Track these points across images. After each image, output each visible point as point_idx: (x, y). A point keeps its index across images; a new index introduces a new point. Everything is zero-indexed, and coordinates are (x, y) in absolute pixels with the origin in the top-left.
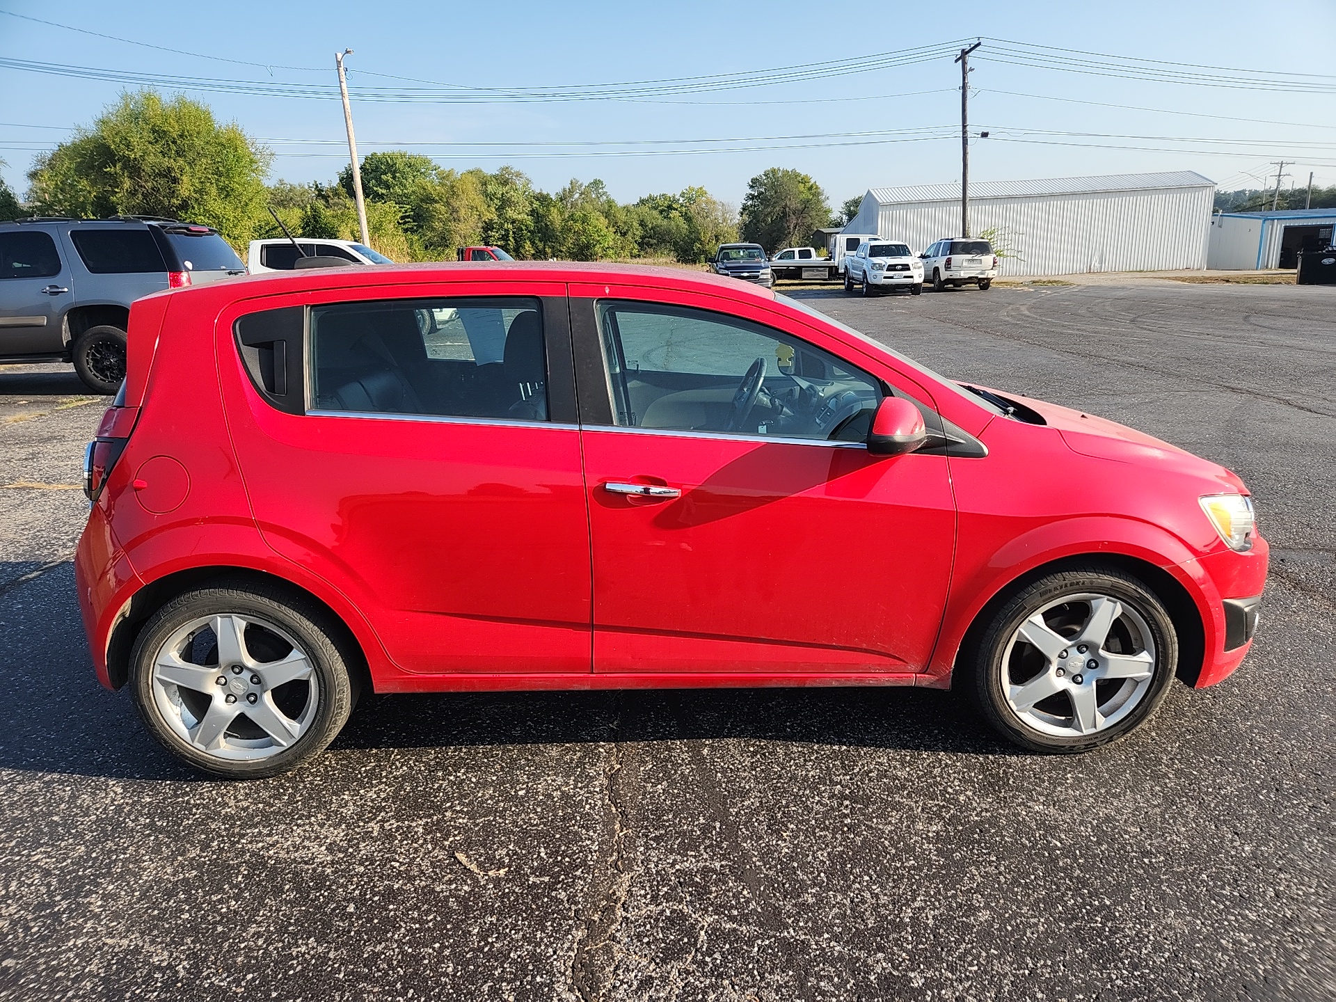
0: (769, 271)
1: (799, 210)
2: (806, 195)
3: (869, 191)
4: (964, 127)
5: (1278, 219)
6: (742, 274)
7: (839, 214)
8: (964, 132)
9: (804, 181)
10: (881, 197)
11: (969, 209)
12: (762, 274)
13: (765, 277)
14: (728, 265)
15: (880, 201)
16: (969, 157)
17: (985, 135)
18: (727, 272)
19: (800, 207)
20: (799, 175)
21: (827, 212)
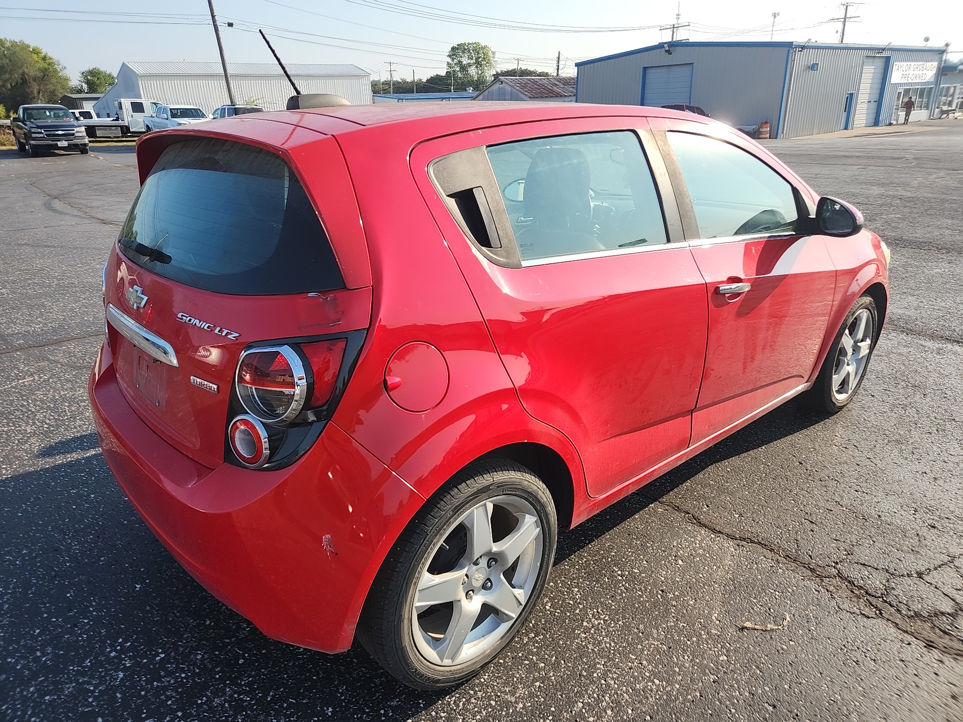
0: (83, 129)
1: (39, 77)
2: (42, 64)
3: (123, 63)
4: (213, 16)
5: (406, 99)
6: (57, 133)
7: (78, 83)
8: (214, 21)
9: (36, 51)
10: (137, 69)
11: (231, 82)
12: (77, 132)
13: (80, 135)
14: (39, 124)
15: (138, 73)
16: (222, 41)
17: (230, 25)
18: (40, 130)
19: (40, 74)
20: (28, 46)
21: (67, 79)
